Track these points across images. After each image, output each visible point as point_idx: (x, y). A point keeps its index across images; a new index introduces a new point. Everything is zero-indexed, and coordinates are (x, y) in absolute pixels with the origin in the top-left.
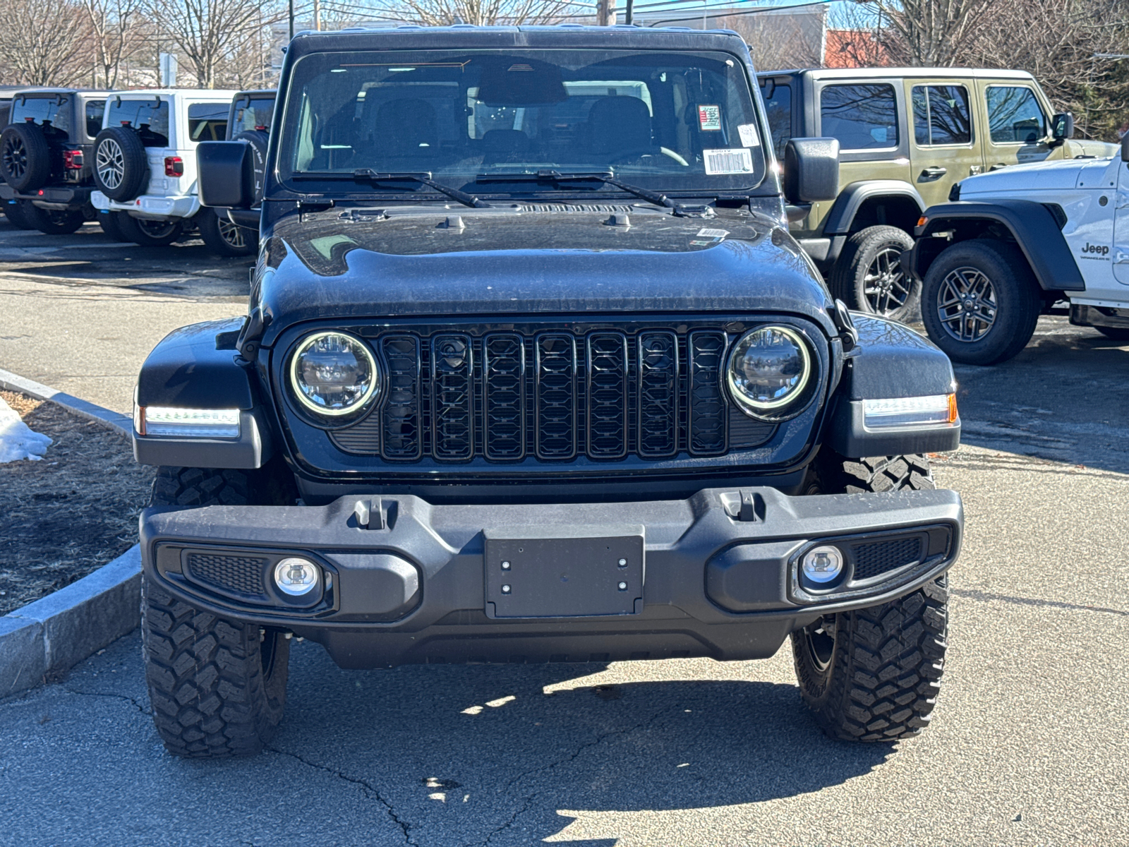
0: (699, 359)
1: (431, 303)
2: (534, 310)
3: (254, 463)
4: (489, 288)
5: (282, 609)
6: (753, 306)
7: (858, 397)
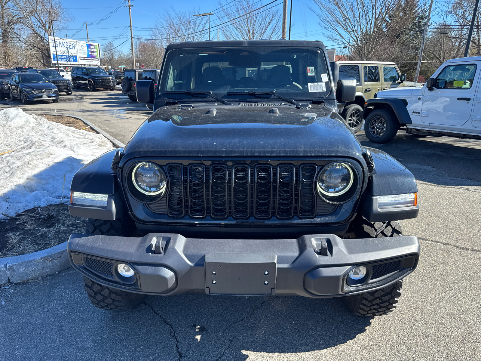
0: (304, 177)
1: (188, 151)
2: (232, 155)
3: (113, 218)
4: (215, 144)
5: (120, 284)
6: (330, 153)
7: (375, 195)
